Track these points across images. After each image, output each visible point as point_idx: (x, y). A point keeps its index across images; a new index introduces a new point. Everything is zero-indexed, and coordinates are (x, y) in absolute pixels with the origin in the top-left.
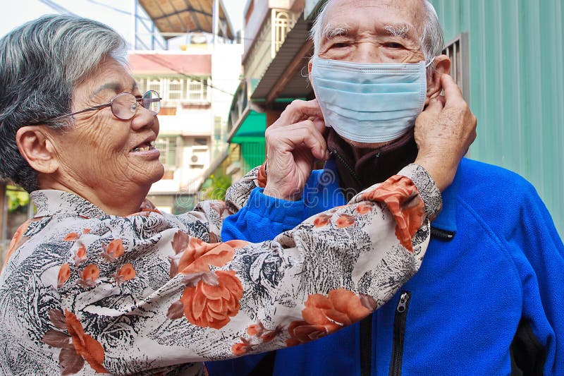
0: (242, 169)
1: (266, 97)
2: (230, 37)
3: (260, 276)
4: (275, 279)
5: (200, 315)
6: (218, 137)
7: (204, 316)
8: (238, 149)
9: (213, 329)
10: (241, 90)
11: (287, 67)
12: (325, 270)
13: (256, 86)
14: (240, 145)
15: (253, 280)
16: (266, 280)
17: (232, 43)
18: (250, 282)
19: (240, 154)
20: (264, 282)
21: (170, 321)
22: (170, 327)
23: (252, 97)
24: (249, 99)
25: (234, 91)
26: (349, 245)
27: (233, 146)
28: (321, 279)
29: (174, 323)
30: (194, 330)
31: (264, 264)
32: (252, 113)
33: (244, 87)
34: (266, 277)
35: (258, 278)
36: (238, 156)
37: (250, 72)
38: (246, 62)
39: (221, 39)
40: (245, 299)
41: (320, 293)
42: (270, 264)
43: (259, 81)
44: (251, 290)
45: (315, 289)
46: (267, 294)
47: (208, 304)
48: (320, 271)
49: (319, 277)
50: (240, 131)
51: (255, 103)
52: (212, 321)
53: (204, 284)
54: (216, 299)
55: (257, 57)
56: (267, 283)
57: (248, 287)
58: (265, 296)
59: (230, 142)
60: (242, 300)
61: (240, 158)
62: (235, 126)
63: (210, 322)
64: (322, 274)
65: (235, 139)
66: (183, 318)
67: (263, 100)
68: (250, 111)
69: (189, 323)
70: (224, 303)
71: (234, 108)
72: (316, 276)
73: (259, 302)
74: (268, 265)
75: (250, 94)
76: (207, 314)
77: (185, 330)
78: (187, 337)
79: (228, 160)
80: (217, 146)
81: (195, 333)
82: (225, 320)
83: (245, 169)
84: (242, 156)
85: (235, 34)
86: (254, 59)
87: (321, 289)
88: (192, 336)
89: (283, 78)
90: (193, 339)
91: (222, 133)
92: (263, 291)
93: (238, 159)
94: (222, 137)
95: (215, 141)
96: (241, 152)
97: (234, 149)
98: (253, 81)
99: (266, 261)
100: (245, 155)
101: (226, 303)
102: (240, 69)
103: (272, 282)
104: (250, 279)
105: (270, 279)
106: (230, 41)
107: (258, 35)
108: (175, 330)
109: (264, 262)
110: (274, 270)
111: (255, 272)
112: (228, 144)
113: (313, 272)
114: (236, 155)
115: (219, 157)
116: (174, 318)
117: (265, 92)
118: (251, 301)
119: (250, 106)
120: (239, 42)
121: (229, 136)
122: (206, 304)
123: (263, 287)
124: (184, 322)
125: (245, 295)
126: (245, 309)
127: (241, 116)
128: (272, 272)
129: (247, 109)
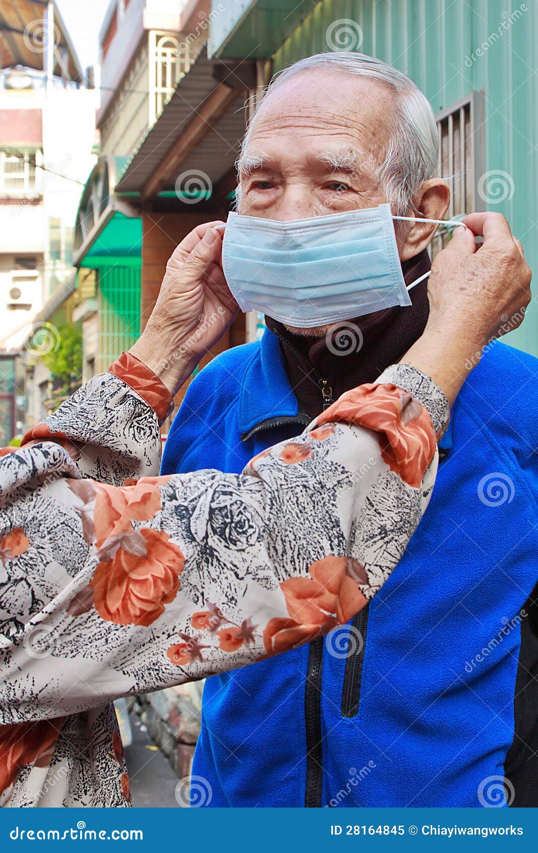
0: (100, 312)
1: (142, 189)
2: (75, 77)
3: (207, 532)
4: (230, 534)
5: (118, 604)
6: (56, 255)
7: (125, 606)
8: (92, 277)
9: (140, 627)
10: (98, 176)
11: (178, 138)
12: (292, 537)
13: (124, 171)
14: (98, 270)
15: (198, 540)
16: (216, 537)
17: (78, 87)
18: (194, 543)
19: (97, 287)
20: (214, 541)
21: (71, 618)
22: (70, 627)
23: (117, 190)
24: (112, 192)
25: (85, 178)
26: (311, 487)
27: (84, 272)
28: (290, 552)
29: (78, 621)
30: (109, 631)
31: (212, 511)
32: (117, 215)
33: (102, 171)
34: (215, 532)
35: (204, 535)
36: (92, 289)
37: (111, 142)
38: (105, 122)
39: (59, 82)
40: (186, 572)
41: (296, 574)
42: (221, 509)
43: (129, 162)
44: (196, 556)
45: (286, 571)
46: (218, 560)
47: (131, 586)
48: (283, 541)
49: (284, 552)
50: (96, 247)
51: (122, 199)
52: (138, 613)
53: (126, 553)
54: (144, 577)
55: (124, 115)
56: (217, 541)
57: (191, 552)
58: (215, 562)
59: (78, 266)
60: (182, 574)
61: (96, 293)
62: (87, 239)
63: (136, 617)
64: (288, 545)
65: (87, 261)
66: (92, 611)
67: (136, 194)
68: (113, 213)
69: (101, 619)
70: (155, 582)
71: (85, 207)
72: (280, 553)
73: (206, 573)
74: (217, 512)
75: (113, 183)
76: (129, 602)
77: (95, 630)
78: (98, 643)
79: (76, 296)
80: (54, 270)
81: (111, 636)
82: (157, 610)
83: (105, 312)
84: (99, 289)
85: (84, 72)
86: (118, 119)
87: (295, 569)
88: (107, 640)
89: (171, 159)
90: (109, 645)
91: (63, 248)
92: (212, 555)
93: (93, 294)
94: (63, 256)
95: (51, 262)
96: (98, 284)
97: (86, 277)
98: (119, 161)
99: (214, 505)
100: (105, 289)
101: (159, 582)
102: (94, 136)
103: (225, 540)
104: (194, 539)
105: (222, 534)
106: (74, 84)
107: (126, 77)
108: (78, 632)
109: (210, 507)
110: (228, 520)
111: (199, 526)
112: (75, 269)
113: (275, 548)
114: (89, 288)
115: (60, 291)
116: (77, 614)
117: (140, 180)
118: (195, 573)
119: (114, 204)
120: (90, 86)
121: (77, 255)
122: (128, 586)
123: (211, 549)
124: (93, 618)
125: (187, 565)
126: (185, 589)
127: (98, 222)
128: (225, 524)
129: (108, 210)
